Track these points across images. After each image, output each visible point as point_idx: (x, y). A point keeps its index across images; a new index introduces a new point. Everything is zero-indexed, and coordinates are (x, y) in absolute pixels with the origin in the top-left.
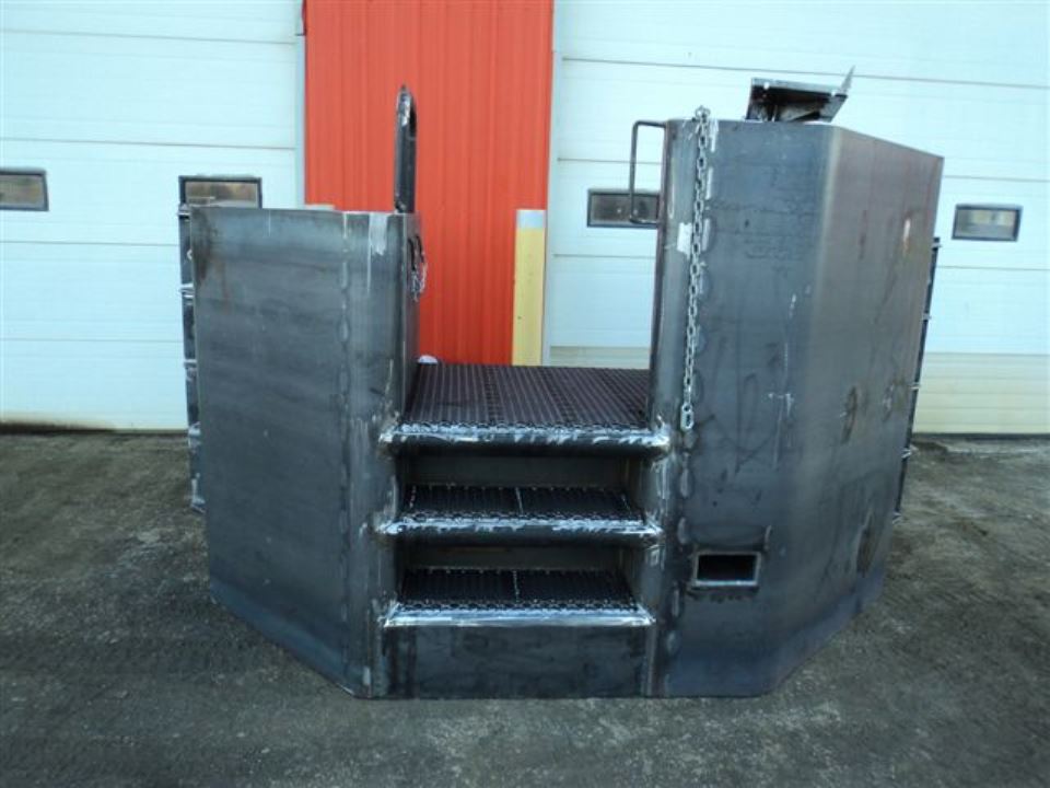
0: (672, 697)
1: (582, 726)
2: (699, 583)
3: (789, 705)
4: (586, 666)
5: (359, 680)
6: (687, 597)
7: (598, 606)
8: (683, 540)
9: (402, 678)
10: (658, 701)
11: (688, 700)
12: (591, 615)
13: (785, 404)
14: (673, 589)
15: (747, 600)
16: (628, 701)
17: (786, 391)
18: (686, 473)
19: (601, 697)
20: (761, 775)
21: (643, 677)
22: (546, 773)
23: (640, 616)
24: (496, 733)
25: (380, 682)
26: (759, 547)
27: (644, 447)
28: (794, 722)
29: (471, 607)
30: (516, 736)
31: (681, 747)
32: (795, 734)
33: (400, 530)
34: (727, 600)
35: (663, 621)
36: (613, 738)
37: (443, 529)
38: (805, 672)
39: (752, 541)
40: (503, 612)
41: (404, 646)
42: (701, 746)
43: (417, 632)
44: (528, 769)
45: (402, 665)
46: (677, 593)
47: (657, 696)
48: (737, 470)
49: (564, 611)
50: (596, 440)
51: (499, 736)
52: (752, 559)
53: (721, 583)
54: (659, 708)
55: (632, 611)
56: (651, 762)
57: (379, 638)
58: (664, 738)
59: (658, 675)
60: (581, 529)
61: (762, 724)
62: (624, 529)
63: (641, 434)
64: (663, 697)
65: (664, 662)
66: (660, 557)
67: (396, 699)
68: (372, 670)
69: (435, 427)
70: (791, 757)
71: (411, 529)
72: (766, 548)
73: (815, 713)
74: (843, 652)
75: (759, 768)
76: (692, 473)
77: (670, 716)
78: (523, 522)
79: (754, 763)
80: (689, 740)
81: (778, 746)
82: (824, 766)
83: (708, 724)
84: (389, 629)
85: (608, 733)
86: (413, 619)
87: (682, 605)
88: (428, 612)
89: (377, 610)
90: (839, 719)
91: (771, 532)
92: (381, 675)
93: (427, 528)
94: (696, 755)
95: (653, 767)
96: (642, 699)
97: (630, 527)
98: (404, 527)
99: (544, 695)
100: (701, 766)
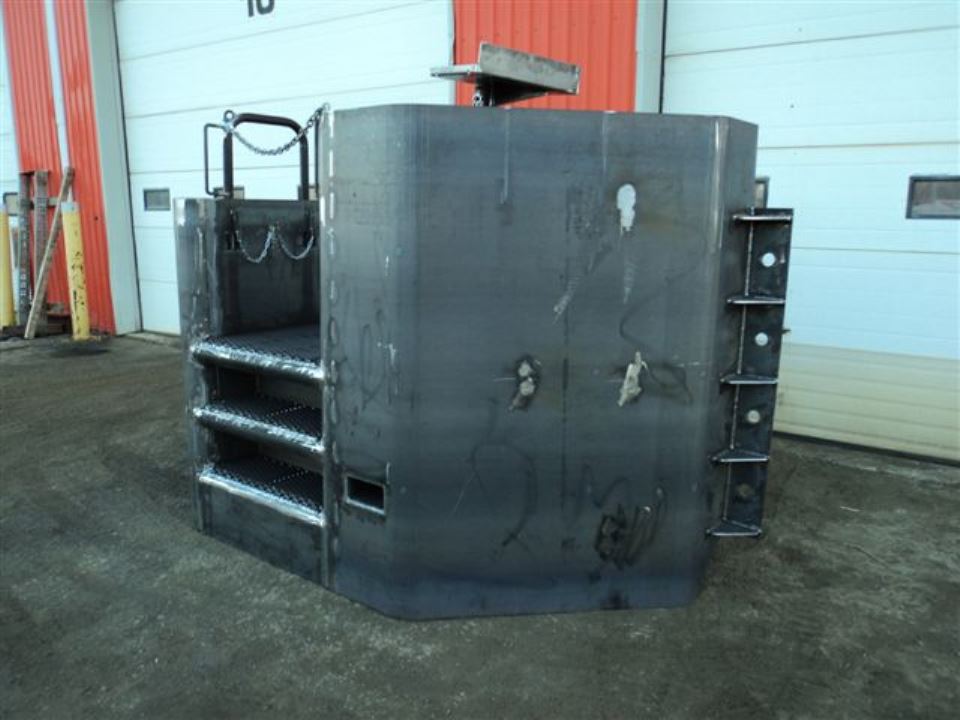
0: (340, 595)
2: (349, 501)
3: (406, 633)
4: (291, 547)
6: (342, 510)
7: (300, 502)
8: (337, 461)
9: (209, 521)
10: (331, 594)
11: (348, 601)
12: (293, 507)
13: (389, 355)
14: (334, 500)
15: (379, 526)
16: (312, 585)
17: (389, 342)
18: (333, 404)
19: (301, 576)
21: (323, 569)
23: (319, 518)
25: (199, 518)
26: (384, 480)
27: (308, 377)
29: (240, 481)
33: (203, 415)
34: (366, 521)
35: (330, 525)
36: (260, 598)
39: (378, 473)
40: (252, 489)
41: (207, 498)
43: (211, 489)
45: (207, 511)
46: (336, 505)
47: (331, 589)
48: (364, 408)
49: (281, 500)
52: (381, 490)
53: (362, 505)
55: (316, 512)
57: (198, 488)
59: (331, 571)
60: (282, 436)
63: (309, 367)
64: (334, 592)
65: (332, 562)
67: (207, 534)
69: (214, 346)
71: (207, 415)
72: (388, 483)
76: (337, 404)
77: (315, 603)
78: (256, 424)
84: (202, 483)
86: (211, 480)
87: (340, 516)
88: (219, 477)
89: (197, 469)
92: (199, 514)
93: (212, 417)
96: (323, 588)
97: (308, 441)
98: (204, 413)
99: (272, 561)
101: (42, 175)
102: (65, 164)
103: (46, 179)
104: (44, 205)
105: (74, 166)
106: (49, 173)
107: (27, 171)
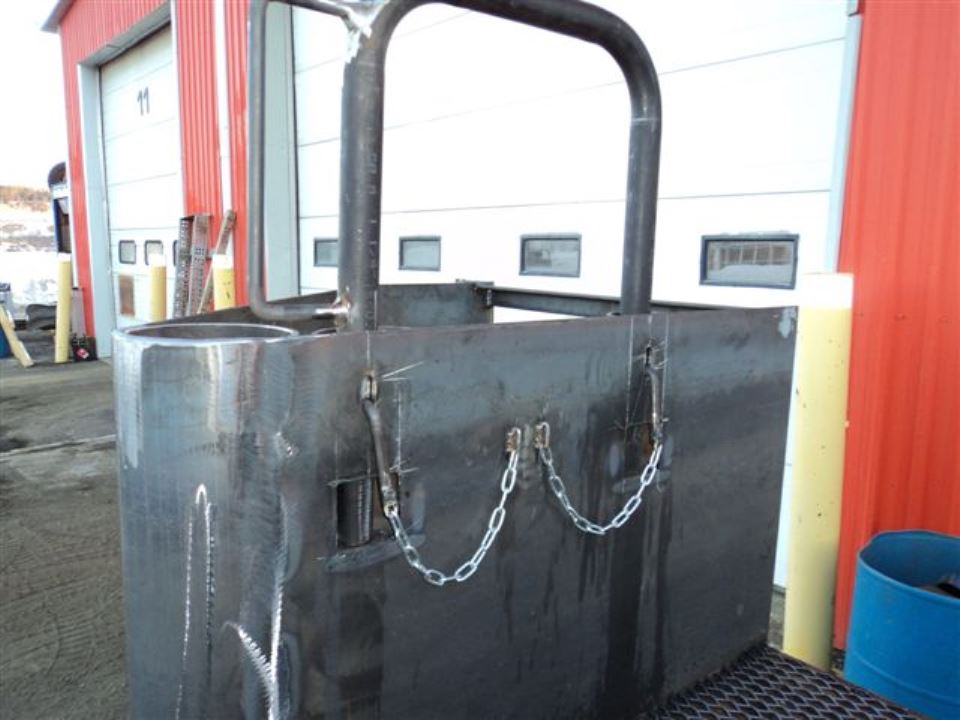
101: (203, 221)
102: (227, 205)
103: (208, 226)
104: (202, 257)
105: (236, 209)
106: (211, 218)
107: (190, 215)
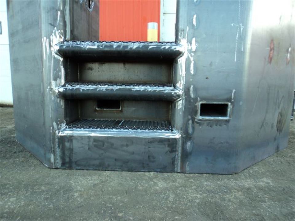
0: (190, 173)
1: (144, 181)
2: (201, 118)
3: (246, 178)
4: (149, 156)
5: (49, 160)
6: (195, 124)
8: (193, 96)
9: (67, 160)
10: (183, 174)
11: (197, 174)
12: (151, 132)
14: (189, 120)
15: (224, 126)
16: (169, 174)
18: (192, 63)
19: (157, 172)
20: (230, 204)
21: (176, 163)
22: (119, 198)
23: (174, 133)
24: (102, 182)
25: (58, 161)
26: (229, 100)
27: (172, 50)
28: (249, 184)
29: (97, 127)
30: (112, 184)
31: (190, 191)
32: (249, 189)
33: (64, 90)
34: (214, 127)
35: (184, 136)
36: (158, 186)
37: (83, 90)
38: (254, 168)
39: (226, 97)
40: (111, 130)
41: (67, 144)
42: (201, 191)
43: (72, 138)
44: (111, 196)
45: (67, 153)
46: (190, 122)
47: (183, 172)
49: (139, 131)
50: (150, 47)
51: (103, 183)
52: (226, 106)
53: (212, 118)
54: (183, 177)
55: (170, 131)
56: (173, 196)
57: (57, 140)
58: (182, 188)
59: (183, 162)
60: (145, 90)
61: (233, 184)
62: (165, 91)
63: (171, 45)
64: (186, 173)
65: (186, 155)
66: (182, 104)
67: (65, 169)
68: (55, 155)
69: (79, 43)
70: (246, 197)
71: (69, 89)
72: (233, 100)
73: (259, 182)
74: (272, 162)
75: (230, 201)
77: (187, 180)
78: (118, 87)
79: (228, 199)
80: (195, 189)
81: (240, 193)
82: (265, 202)
83: (205, 183)
84: (61, 136)
85: (155, 184)
86: (72, 132)
87: (193, 128)
88: (79, 129)
89: (56, 128)
90: (271, 184)
91: (235, 92)
92: (58, 157)
93: (76, 89)
94: (198, 194)
95: (174, 198)
96: (176, 173)
97: (167, 90)
98: (66, 89)
99: (131, 170)
100: (199, 199)
